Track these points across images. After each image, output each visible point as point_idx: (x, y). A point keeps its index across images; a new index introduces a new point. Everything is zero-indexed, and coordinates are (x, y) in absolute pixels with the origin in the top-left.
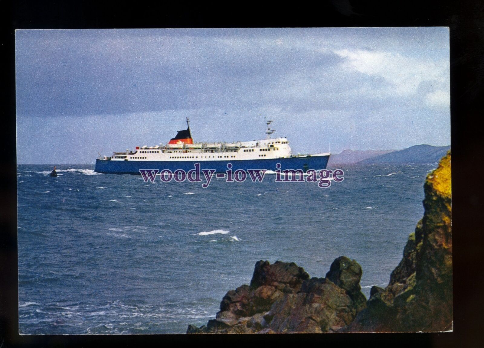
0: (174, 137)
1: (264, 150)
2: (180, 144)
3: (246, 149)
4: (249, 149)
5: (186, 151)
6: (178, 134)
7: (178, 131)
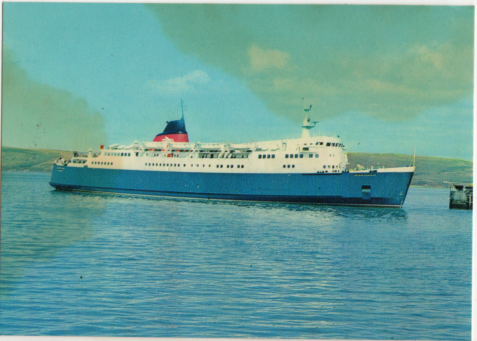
0: (162, 131)
1: (292, 156)
2: (167, 142)
3: (262, 153)
4: (267, 153)
5: (172, 154)
6: (168, 126)
7: (167, 122)
